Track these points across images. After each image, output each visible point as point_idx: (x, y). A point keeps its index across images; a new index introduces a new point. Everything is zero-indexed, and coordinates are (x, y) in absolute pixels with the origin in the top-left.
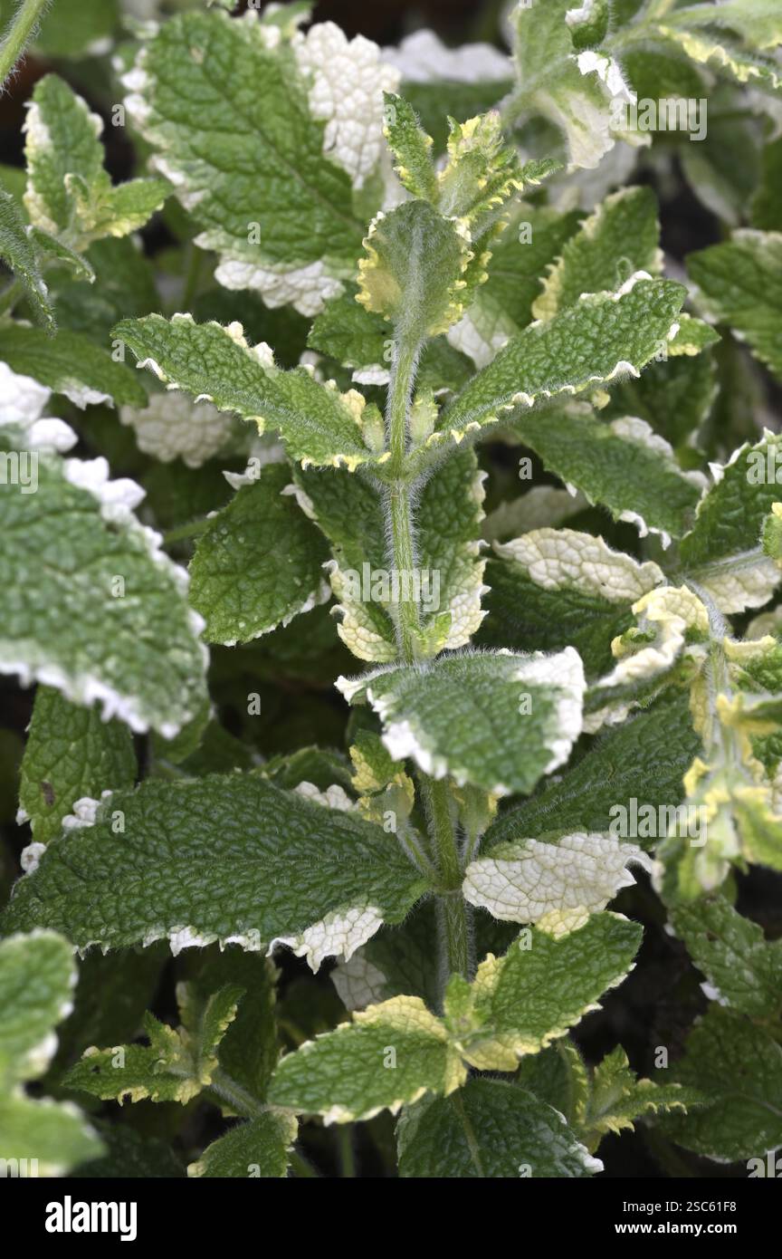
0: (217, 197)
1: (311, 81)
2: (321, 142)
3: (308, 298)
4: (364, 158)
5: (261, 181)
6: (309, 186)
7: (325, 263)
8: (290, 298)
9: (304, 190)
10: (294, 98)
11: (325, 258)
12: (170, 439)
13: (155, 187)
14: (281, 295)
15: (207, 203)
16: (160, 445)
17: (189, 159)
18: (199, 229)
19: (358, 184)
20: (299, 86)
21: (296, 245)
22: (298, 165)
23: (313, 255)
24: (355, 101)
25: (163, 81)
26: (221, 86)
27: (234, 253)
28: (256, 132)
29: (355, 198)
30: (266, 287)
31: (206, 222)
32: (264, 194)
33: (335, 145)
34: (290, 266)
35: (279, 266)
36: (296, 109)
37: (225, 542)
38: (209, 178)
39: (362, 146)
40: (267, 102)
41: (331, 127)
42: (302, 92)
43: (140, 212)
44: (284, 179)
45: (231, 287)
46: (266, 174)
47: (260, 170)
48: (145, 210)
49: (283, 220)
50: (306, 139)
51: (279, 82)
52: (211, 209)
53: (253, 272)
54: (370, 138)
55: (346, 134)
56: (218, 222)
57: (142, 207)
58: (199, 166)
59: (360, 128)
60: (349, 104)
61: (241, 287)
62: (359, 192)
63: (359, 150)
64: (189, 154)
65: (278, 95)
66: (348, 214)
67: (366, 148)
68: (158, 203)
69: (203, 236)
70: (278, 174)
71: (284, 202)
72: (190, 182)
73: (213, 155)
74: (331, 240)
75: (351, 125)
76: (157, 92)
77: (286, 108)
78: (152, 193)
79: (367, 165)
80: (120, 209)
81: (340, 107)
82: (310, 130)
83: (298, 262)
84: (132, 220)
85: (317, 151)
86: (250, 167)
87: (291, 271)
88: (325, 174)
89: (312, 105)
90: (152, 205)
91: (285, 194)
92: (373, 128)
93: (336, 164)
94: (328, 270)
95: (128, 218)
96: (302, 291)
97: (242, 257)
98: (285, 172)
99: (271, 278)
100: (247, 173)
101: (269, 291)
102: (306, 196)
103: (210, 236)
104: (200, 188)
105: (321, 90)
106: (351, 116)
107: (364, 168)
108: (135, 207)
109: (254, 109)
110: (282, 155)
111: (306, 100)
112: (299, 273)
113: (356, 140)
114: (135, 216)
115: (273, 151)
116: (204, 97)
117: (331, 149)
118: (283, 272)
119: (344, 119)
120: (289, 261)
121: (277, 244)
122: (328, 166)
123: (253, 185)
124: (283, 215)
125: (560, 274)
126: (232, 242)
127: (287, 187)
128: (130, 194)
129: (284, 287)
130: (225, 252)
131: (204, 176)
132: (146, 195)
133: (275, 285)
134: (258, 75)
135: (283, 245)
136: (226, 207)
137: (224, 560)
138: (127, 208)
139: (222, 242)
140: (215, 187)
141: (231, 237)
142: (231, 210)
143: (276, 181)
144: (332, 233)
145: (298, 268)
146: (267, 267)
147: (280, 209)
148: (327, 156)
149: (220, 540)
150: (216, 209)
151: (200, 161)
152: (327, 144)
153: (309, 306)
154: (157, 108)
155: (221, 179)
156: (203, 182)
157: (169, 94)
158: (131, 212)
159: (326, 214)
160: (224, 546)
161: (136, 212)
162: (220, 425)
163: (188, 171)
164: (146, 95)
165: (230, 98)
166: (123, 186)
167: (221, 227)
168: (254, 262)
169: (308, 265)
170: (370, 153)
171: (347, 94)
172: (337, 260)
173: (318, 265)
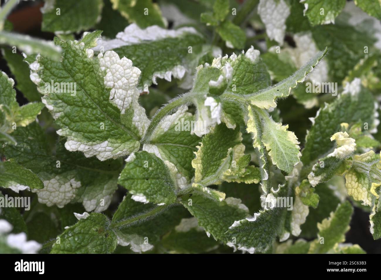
0: (67, 115)
1: (105, 73)
2: (108, 97)
3: (102, 154)
4: (125, 103)
5: (84, 109)
6: (103, 112)
7: (109, 142)
8: (95, 154)
9: (101, 113)
10: (98, 78)
11: (109, 140)
12: (51, 198)
13: (37, 105)
14: (91, 153)
15: (62, 117)
16: (47, 201)
17: (56, 100)
18: (59, 128)
19: (123, 112)
20: (100, 74)
21: (98, 135)
22: (99, 103)
23: (104, 139)
24: (122, 82)
25: (46, 68)
26: (69, 71)
27: (72, 137)
28: (83, 90)
29: (121, 117)
30: (85, 151)
31: (61, 125)
32: (85, 115)
33: (114, 98)
34: (94, 143)
35: (91, 143)
36: (99, 83)
37: (70, 239)
38: (64, 108)
39: (125, 99)
40: (87, 79)
41: (113, 91)
42: (101, 77)
43: (32, 116)
44: (94, 109)
45: (71, 150)
46: (86, 107)
47: (84, 105)
48: (34, 115)
49: (92, 125)
50: (103, 95)
51: (93, 71)
52: (63, 120)
53: (80, 145)
54: (128, 95)
55: (118, 94)
56: (66, 125)
57: (33, 113)
58: (60, 103)
59: (124, 92)
60: (120, 83)
61: (75, 150)
62: (123, 115)
63: (124, 100)
64: (56, 98)
65: (92, 76)
66: (119, 122)
67: (126, 99)
68: (39, 111)
69: (60, 130)
70: (91, 107)
71: (93, 118)
72: (56, 109)
73: (65, 98)
74: (112, 132)
75: (120, 91)
76: (43, 73)
77: (95, 81)
78: (36, 108)
79: (127, 105)
80: (24, 115)
81: (116, 84)
82: (105, 92)
83: (98, 141)
84: (29, 119)
85: (107, 99)
86: (80, 104)
87: (95, 145)
88: (109, 108)
89: (105, 82)
90: (37, 112)
91: (94, 115)
92: (129, 92)
93: (114, 105)
94: (110, 144)
95: (28, 119)
96: (100, 152)
97: (75, 139)
98: (94, 106)
99: (87, 147)
100: (79, 106)
101: (86, 152)
102: (102, 116)
103: (63, 131)
104: (60, 112)
105: (109, 76)
106: (120, 88)
107: (125, 106)
108: (30, 114)
109: (82, 81)
110: (93, 100)
111: (103, 81)
112: (99, 145)
113: (123, 97)
114: (30, 118)
115: (90, 98)
116: (62, 76)
117: (112, 99)
118: (92, 145)
119: (118, 89)
120: (94, 141)
121: (90, 134)
122: (111, 105)
123: (81, 111)
124: (93, 123)
125: (201, 149)
126: (72, 134)
127: (95, 112)
128: (27, 109)
129: (92, 150)
130: (69, 137)
131: (62, 107)
132: (34, 109)
133: (89, 150)
134: (85, 69)
135: (93, 135)
136: (70, 119)
137: (68, 246)
138: (27, 115)
139: (68, 133)
140: (65, 111)
141: (71, 131)
142: (72, 121)
143: (90, 109)
144: (112, 130)
145: (98, 143)
146: (86, 143)
147: (92, 120)
148: (111, 102)
149: (68, 238)
150: (66, 120)
151: (60, 101)
152: (111, 97)
153: (103, 157)
154: (42, 79)
155: (68, 109)
156: (61, 109)
157: (48, 73)
158: (28, 116)
159: (110, 122)
160: (69, 240)
161: (30, 116)
162: (71, 192)
163: (55, 104)
164: (39, 73)
165: (73, 77)
166: (24, 106)
167: (67, 127)
168: (81, 141)
169: (101, 143)
170: (128, 101)
171: (119, 79)
172: (114, 140)
173: (106, 142)
